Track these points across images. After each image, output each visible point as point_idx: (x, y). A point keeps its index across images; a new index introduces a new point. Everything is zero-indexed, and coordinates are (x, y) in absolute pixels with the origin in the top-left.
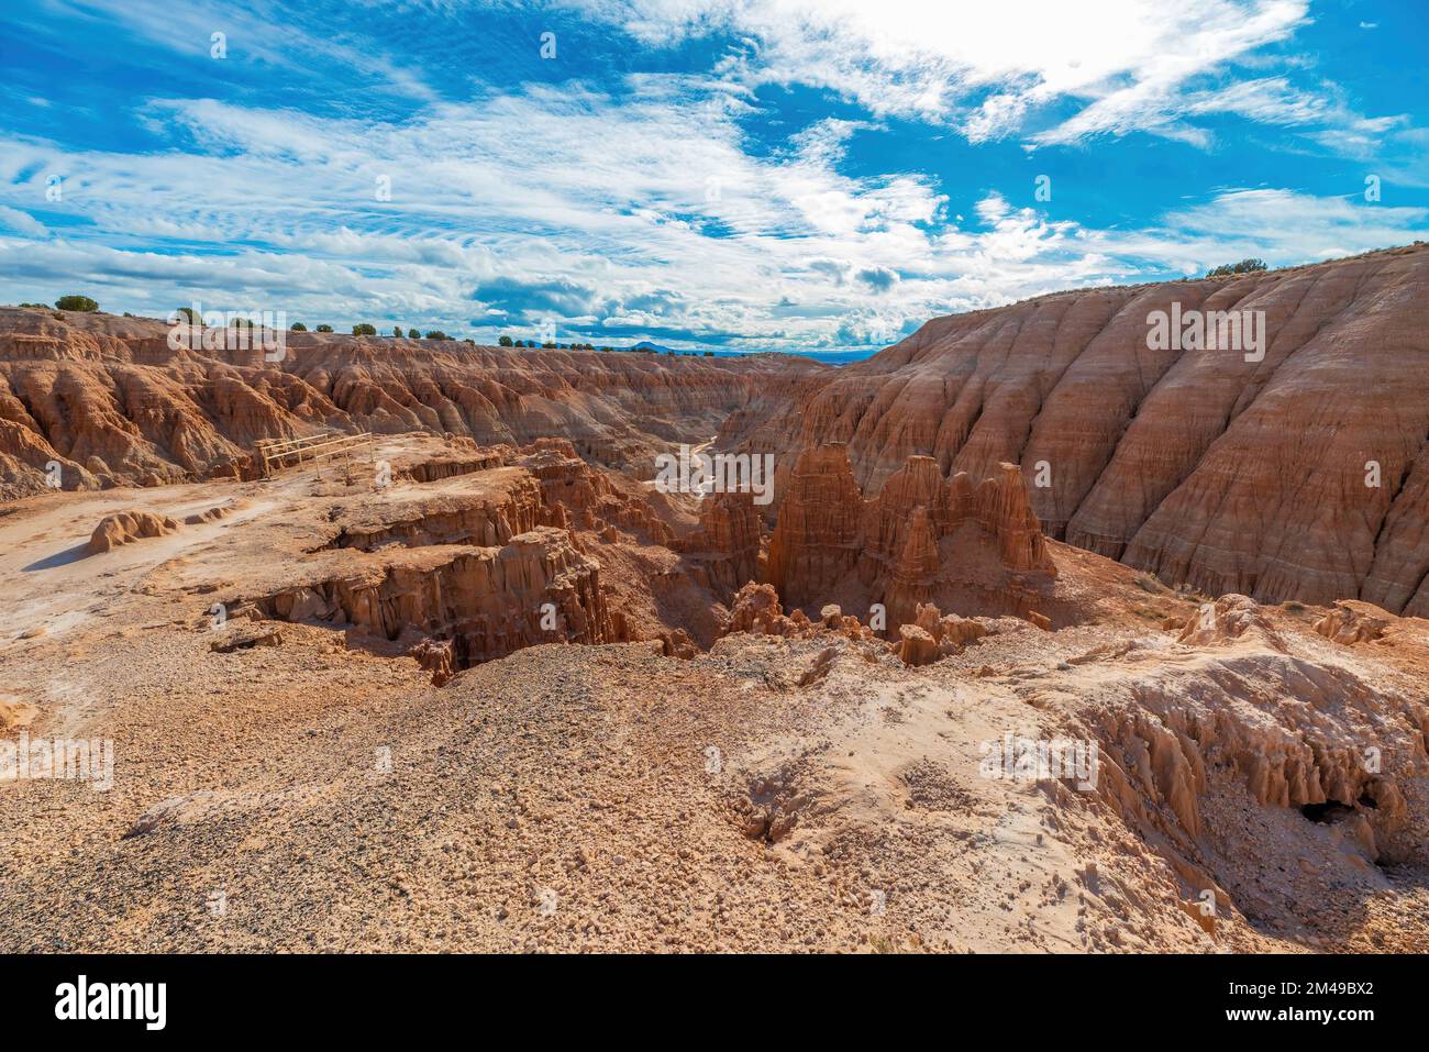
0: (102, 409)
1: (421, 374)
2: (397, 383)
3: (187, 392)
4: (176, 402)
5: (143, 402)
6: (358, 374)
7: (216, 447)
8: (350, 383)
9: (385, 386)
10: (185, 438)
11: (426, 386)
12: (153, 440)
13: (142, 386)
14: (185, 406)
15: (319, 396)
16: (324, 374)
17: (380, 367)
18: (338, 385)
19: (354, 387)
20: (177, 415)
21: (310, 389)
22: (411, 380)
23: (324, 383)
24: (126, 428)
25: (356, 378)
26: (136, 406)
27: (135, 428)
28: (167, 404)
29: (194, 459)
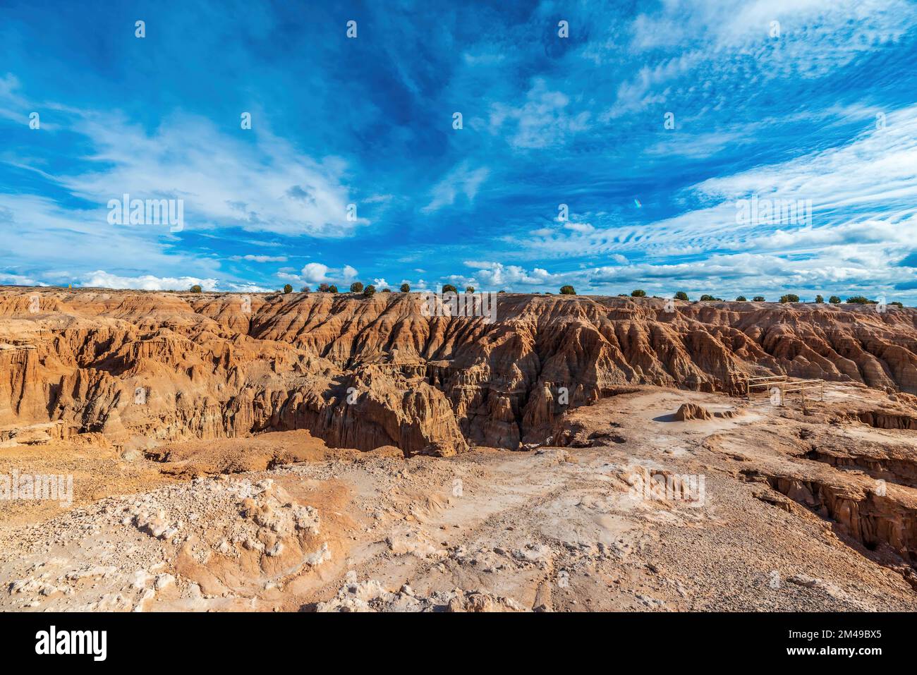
0: (644, 343)
1: (842, 332)
2: (817, 338)
3: (679, 337)
4: (674, 342)
5: (660, 340)
6: (784, 330)
7: (690, 369)
8: (777, 336)
9: (807, 340)
10: (676, 361)
11: (847, 341)
12: (661, 361)
13: (660, 333)
14: (678, 344)
15: (754, 344)
16: (758, 329)
17: (802, 326)
18: (767, 337)
19: (780, 339)
20: (674, 348)
21: (747, 338)
22: (832, 337)
23: (757, 335)
24: (652, 353)
25: (782, 333)
26: (657, 342)
27: (655, 353)
28: (670, 343)
29: (679, 374)
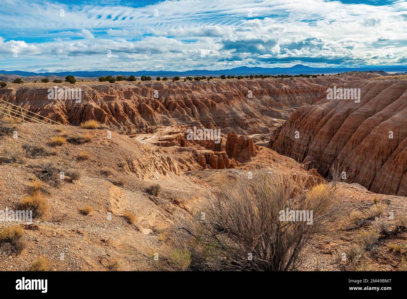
0: (122, 112)
1: (188, 97)
2: (181, 101)
3: (136, 107)
4: (134, 109)
5: (128, 110)
7: (141, 120)
9: (178, 102)
10: (136, 118)
11: (189, 101)
12: (130, 119)
13: (128, 106)
14: (135, 110)
15: (162, 105)
16: (163, 98)
17: (177, 96)
18: (166, 101)
19: (170, 102)
20: (134, 113)
21: (160, 103)
22: (185, 99)
23: (163, 101)
24: (126, 116)
25: (171, 99)
26: (127, 111)
27: (127, 116)
28: (132, 110)
29: (137, 123)
